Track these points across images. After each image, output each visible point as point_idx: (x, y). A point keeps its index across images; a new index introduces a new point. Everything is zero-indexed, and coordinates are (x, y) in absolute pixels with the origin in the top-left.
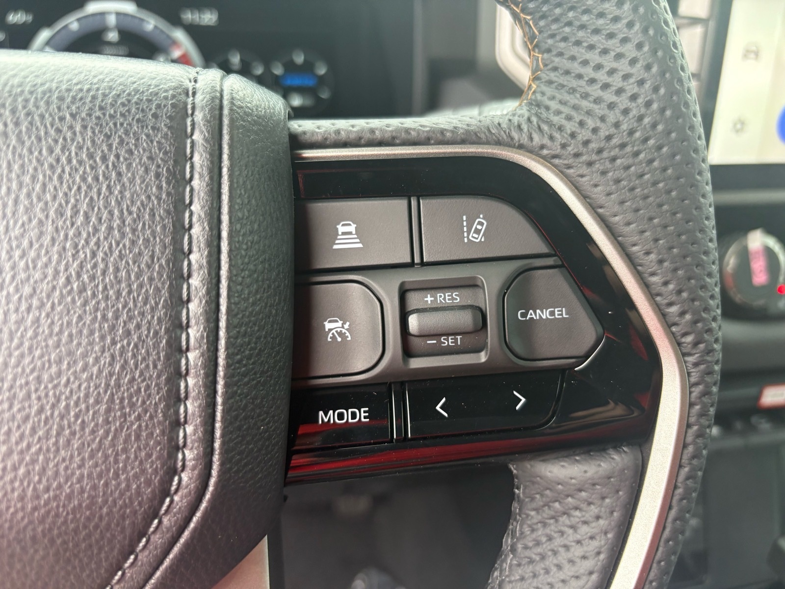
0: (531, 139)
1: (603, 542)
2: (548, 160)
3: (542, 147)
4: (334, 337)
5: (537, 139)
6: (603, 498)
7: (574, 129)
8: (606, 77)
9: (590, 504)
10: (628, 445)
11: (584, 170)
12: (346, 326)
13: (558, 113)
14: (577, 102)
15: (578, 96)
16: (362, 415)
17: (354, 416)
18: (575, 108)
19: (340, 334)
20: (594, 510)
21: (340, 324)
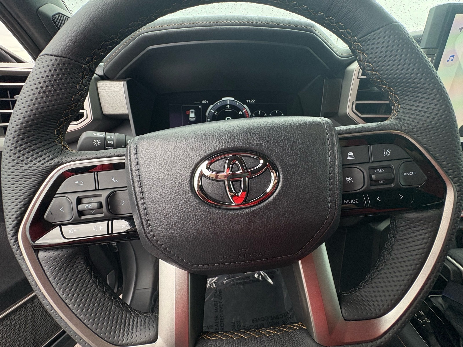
0: (401, 128)
1: (430, 235)
2: (407, 133)
3: (405, 130)
4: (348, 182)
5: (403, 128)
6: (429, 223)
7: (416, 124)
8: (426, 109)
9: (424, 224)
10: (435, 208)
11: (420, 135)
12: (352, 179)
13: (408, 120)
14: (415, 117)
15: (415, 115)
16: (356, 201)
17: (354, 201)
18: (415, 118)
19: (350, 181)
20: (426, 226)
21: (350, 178)
